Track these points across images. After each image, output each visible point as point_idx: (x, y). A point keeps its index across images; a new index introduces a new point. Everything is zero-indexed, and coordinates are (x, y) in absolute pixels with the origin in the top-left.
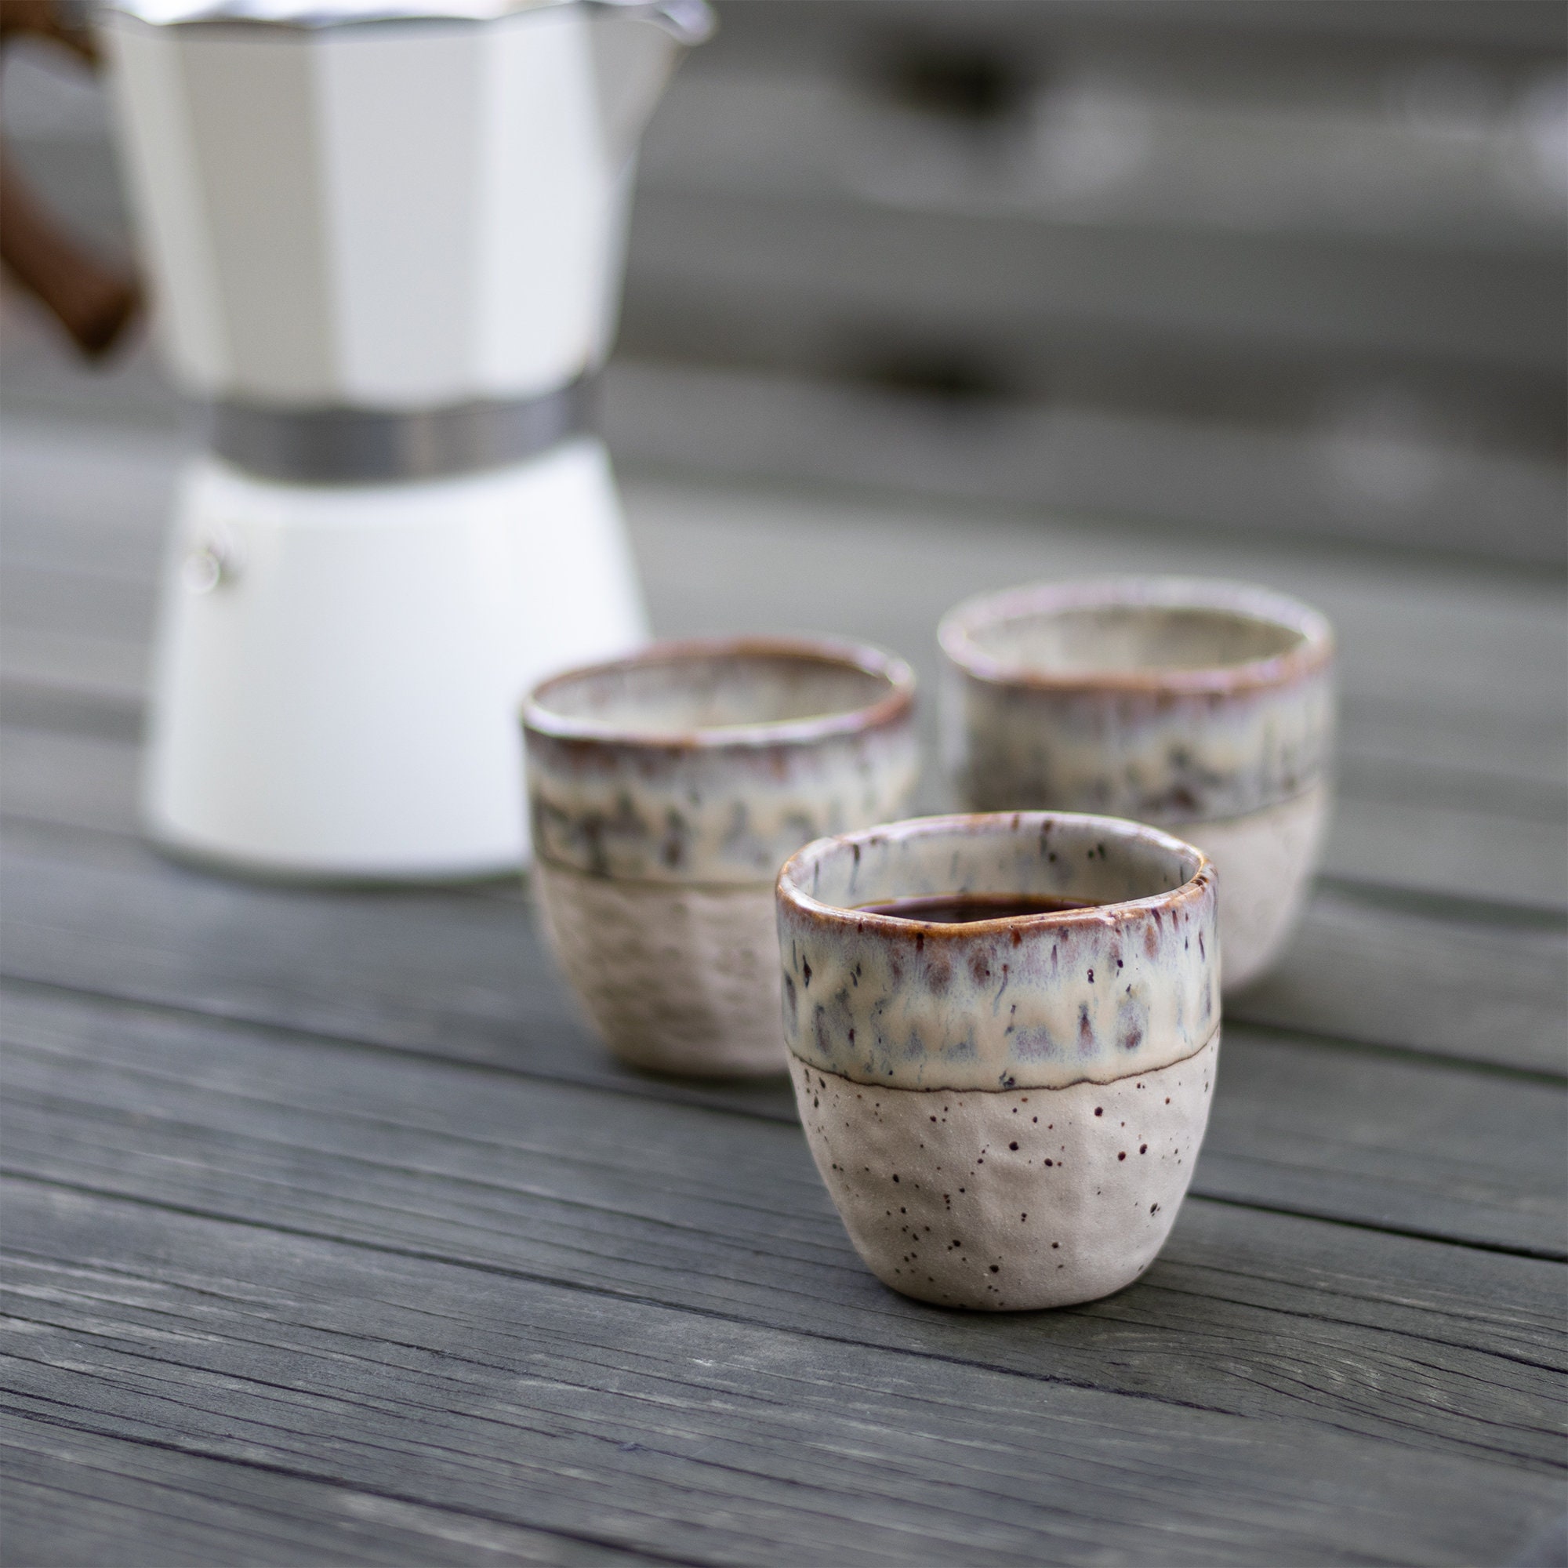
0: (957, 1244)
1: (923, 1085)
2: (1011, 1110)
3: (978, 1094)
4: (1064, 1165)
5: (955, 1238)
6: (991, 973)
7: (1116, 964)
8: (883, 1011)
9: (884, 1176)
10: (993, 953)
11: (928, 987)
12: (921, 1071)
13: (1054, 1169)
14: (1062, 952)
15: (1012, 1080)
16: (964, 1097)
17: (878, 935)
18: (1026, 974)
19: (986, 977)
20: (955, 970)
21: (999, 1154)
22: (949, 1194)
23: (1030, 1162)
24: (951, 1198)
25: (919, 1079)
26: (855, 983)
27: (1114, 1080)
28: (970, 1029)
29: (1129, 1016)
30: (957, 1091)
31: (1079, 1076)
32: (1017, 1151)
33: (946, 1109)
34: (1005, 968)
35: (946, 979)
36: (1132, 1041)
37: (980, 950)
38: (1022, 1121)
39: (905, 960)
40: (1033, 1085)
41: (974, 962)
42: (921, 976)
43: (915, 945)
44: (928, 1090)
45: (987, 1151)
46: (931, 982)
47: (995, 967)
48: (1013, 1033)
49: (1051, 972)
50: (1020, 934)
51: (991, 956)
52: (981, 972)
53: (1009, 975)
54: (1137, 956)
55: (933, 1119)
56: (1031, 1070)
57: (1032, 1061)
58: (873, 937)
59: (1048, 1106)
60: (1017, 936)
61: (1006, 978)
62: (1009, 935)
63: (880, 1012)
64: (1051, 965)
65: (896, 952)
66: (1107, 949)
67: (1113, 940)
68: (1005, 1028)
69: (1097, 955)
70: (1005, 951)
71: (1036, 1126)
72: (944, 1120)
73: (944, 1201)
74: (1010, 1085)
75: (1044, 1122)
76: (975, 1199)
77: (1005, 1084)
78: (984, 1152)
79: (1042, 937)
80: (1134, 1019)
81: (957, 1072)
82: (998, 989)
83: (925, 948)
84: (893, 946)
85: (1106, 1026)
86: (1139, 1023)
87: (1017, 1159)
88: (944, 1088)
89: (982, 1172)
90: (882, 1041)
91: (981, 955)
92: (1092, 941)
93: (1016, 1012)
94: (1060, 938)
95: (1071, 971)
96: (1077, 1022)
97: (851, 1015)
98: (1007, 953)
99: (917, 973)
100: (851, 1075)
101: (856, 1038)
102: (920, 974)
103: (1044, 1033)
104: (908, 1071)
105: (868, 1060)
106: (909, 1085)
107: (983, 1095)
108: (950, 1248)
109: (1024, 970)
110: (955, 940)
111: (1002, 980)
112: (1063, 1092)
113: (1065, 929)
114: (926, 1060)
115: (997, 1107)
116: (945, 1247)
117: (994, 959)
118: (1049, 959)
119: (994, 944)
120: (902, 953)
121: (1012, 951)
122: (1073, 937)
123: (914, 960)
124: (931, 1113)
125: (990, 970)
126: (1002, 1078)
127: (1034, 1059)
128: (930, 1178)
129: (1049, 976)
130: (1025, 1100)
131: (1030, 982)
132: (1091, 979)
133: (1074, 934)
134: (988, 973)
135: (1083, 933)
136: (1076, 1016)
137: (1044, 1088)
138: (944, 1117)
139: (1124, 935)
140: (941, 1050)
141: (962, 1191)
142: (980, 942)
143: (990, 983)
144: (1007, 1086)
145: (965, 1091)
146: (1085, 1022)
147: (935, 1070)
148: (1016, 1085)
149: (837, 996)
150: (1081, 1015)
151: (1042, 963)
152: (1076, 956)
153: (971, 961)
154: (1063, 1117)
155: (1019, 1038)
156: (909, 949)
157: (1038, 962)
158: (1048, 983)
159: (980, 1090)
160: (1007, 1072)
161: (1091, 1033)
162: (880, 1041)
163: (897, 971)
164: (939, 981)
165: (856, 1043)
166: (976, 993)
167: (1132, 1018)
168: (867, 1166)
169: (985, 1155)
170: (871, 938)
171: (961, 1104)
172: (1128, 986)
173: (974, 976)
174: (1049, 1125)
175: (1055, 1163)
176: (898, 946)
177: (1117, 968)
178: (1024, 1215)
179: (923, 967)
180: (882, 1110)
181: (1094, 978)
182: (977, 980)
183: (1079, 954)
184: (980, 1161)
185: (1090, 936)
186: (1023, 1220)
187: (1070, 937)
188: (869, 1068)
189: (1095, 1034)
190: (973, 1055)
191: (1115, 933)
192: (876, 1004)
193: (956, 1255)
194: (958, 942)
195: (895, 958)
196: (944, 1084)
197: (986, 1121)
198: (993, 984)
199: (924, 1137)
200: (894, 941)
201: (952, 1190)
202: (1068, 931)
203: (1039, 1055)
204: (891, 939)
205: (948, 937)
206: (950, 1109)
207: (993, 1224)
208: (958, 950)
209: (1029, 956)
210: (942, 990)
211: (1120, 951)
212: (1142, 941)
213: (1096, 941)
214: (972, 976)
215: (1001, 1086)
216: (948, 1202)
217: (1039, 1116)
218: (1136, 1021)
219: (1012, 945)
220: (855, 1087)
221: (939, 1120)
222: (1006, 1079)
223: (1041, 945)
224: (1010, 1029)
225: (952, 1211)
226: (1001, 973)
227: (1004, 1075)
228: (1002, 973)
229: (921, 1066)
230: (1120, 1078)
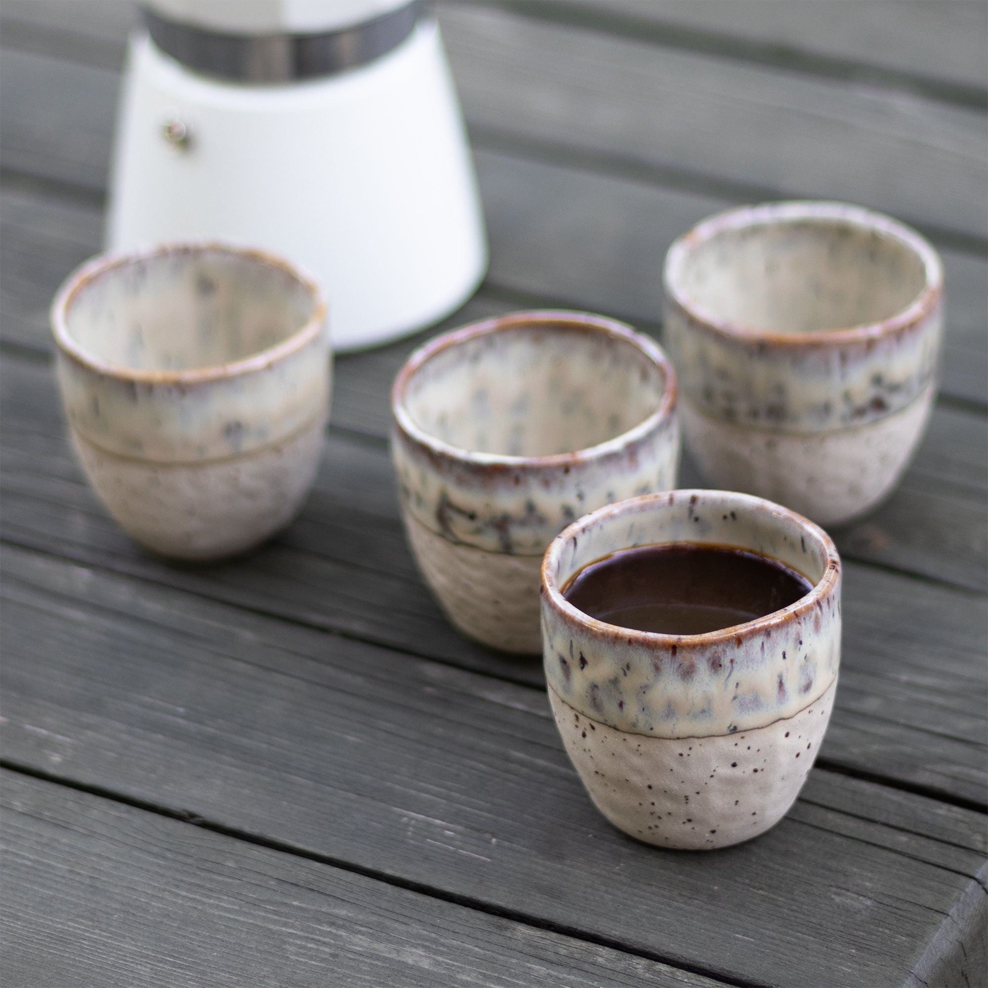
0: (690, 820)
1: (676, 735)
2: (734, 744)
3: (712, 738)
4: (765, 770)
5: (689, 818)
6: (722, 666)
7: (799, 643)
8: (646, 691)
9: (640, 785)
10: (724, 654)
11: (680, 677)
12: (674, 728)
13: (759, 774)
14: (767, 645)
15: (735, 728)
16: (703, 740)
17: (643, 646)
18: (745, 663)
19: (719, 668)
20: (698, 666)
21: (725, 771)
22: (688, 795)
23: (744, 772)
24: (690, 798)
25: (672, 732)
26: (625, 674)
27: (797, 713)
28: (709, 700)
29: (806, 673)
30: (698, 738)
31: (777, 718)
32: (736, 767)
33: (690, 749)
34: (732, 661)
35: (692, 672)
36: (807, 687)
37: (716, 652)
38: (741, 750)
39: (663, 662)
40: (749, 728)
41: (712, 659)
42: (675, 671)
43: (671, 652)
44: (678, 738)
45: (717, 770)
46: (681, 675)
47: (726, 662)
48: (736, 700)
49: (761, 658)
50: (742, 639)
51: (723, 656)
52: (716, 665)
53: (734, 665)
54: (810, 635)
55: (681, 755)
56: (746, 720)
57: (749, 715)
58: (640, 648)
59: (756, 740)
60: (739, 640)
61: (732, 667)
62: (734, 641)
63: (644, 693)
64: (761, 654)
65: (658, 658)
66: (794, 636)
67: (797, 630)
68: (732, 697)
69: (788, 641)
70: (732, 651)
71: (749, 751)
72: (689, 755)
73: (684, 799)
74: (734, 730)
75: (754, 748)
76: (706, 797)
77: (730, 731)
78: (714, 771)
79: (755, 638)
80: (809, 673)
81: (700, 727)
82: (727, 674)
83: (677, 654)
84: (655, 654)
85: (792, 685)
86: (811, 675)
87: (737, 772)
88: (689, 737)
89: (713, 782)
90: (645, 710)
91: (716, 655)
92: (785, 634)
93: (739, 687)
94: (766, 637)
95: (772, 656)
96: (776, 685)
97: (621, 693)
98: (734, 652)
99: (672, 669)
100: (619, 727)
101: (625, 707)
102: (674, 669)
103: (756, 696)
104: (663, 728)
105: (634, 720)
106: (664, 736)
107: (716, 738)
108: (684, 823)
109: (744, 661)
110: (698, 648)
111: (730, 669)
112: (768, 728)
113: (769, 630)
114: (678, 721)
115: (726, 744)
116: (681, 822)
117: (724, 657)
118: (760, 651)
119: (725, 648)
120: (661, 658)
121: (736, 650)
122: (774, 634)
123: (670, 662)
124: (680, 751)
125: (722, 663)
126: (729, 727)
127: (750, 713)
128: (676, 787)
129: (760, 662)
130: (742, 738)
131: (748, 667)
132: (784, 657)
133: (774, 632)
134: (720, 666)
135: (780, 631)
136: (776, 682)
137: (755, 729)
138: (689, 753)
139: (803, 624)
140: (688, 714)
141: (698, 793)
142: (715, 647)
143: (722, 672)
144: (732, 732)
145: (704, 737)
146: (781, 684)
147: (683, 727)
148: (738, 730)
149: (610, 681)
150: (779, 681)
151: (755, 654)
152: (776, 645)
153: (708, 660)
154: (766, 743)
155: (740, 702)
156: (666, 655)
157: (753, 654)
158: (759, 665)
159: (714, 736)
160: (733, 724)
161: (784, 690)
162: (643, 709)
163: (657, 669)
164: (687, 673)
165: (624, 710)
166: (712, 678)
167: (807, 674)
168: (627, 779)
169: (715, 772)
170: (638, 649)
171: (701, 745)
172: (805, 654)
173: (711, 668)
174: (757, 749)
175: (759, 770)
176: (658, 654)
177: (799, 645)
178: (737, 802)
179: (677, 665)
180: (643, 749)
181: (786, 656)
182: (713, 671)
183: (777, 644)
184: (712, 776)
185: (783, 631)
186: (736, 804)
187: (772, 635)
188: (634, 725)
189: (786, 690)
190: (710, 716)
191: (798, 625)
192: (641, 687)
193: (688, 826)
194: (700, 649)
195: (656, 660)
196: (690, 735)
197: (717, 753)
198: (724, 672)
199: (674, 766)
200: (655, 650)
201: (690, 792)
202: (770, 631)
203: (753, 710)
204: (653, 650)
205: (693, 647)
206: (693, 749)
207: (717, 809)
208: (700, 654)
209: (747, 652)
210: (689, 679)
211: (800, 634)
212: (812, 624)
213: (787, 633)
214: (710, 668)
215: (729, 732)
216: (687, 799)
217: (751, 745)
218: (810, 674)
219: (736, 647)
220: (622, 734)
221: (685, 755)
222: (732, 728)
223: (754, 643)
224: (735, 698)
225: (689, 804)
226: (728, 664)
227: (731, 725)
228: (730, 664)
229: (674, 725)
230: (800, 711)
